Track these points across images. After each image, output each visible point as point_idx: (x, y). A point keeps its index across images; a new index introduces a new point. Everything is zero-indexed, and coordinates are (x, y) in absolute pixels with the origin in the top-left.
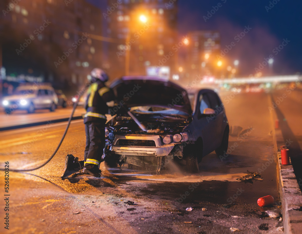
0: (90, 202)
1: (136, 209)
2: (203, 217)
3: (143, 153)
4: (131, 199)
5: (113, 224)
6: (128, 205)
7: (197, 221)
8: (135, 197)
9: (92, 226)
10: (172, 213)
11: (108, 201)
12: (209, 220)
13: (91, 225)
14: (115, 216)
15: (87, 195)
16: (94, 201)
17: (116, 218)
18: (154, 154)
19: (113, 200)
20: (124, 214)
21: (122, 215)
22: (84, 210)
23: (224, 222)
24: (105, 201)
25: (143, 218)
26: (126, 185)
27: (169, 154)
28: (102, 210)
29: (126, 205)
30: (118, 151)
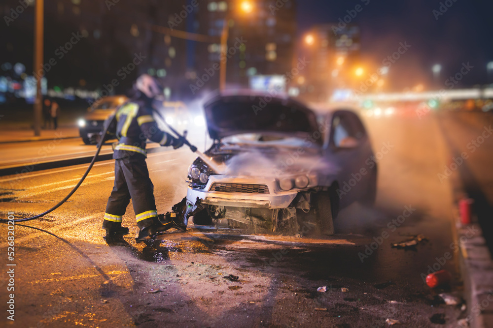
0: (174, 276)
1: (242, 288)
2: (344, 301)
3: (251, 203)
4: (234, 273)
5: (209, 309)
6: (230, 282)
7: (334, 307)
8: (240, 270)
9: (177, 312)
10: (296, 295)
11: (200, 274)
12: (353, 307)
13: (175, 310)
14: (211, 297)
15: (168, 266)
16: (180, 274)
17: (213, 301)
18: (267, 205)
19: (207, 274)
20: (224, 295)
21: (221, 296)
22: (164, 287)
23: (377, 309)
24: (195, 274)
25: (253, 301)
26: (226, 251)
27: (289, 206)
28: (191, 287)
29: (227, 281)
30: (212, 200)
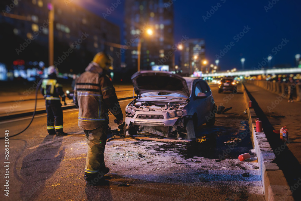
0: (121, 157)
1: (153, 162)
3: (156, 124)
4: (149, 156)
5: (138, 172)
6: (147, 160)
8: (152, 154)
11: (133, 157)
14: (139, 166)
15: (118, 153)
18: (163, 124)
20: (145, 165)
22: (117, 162)
25: (158, 168)
27: (174, 125)
28: (129, 162)
30: (137, 123)
